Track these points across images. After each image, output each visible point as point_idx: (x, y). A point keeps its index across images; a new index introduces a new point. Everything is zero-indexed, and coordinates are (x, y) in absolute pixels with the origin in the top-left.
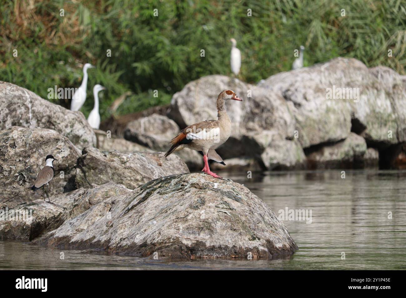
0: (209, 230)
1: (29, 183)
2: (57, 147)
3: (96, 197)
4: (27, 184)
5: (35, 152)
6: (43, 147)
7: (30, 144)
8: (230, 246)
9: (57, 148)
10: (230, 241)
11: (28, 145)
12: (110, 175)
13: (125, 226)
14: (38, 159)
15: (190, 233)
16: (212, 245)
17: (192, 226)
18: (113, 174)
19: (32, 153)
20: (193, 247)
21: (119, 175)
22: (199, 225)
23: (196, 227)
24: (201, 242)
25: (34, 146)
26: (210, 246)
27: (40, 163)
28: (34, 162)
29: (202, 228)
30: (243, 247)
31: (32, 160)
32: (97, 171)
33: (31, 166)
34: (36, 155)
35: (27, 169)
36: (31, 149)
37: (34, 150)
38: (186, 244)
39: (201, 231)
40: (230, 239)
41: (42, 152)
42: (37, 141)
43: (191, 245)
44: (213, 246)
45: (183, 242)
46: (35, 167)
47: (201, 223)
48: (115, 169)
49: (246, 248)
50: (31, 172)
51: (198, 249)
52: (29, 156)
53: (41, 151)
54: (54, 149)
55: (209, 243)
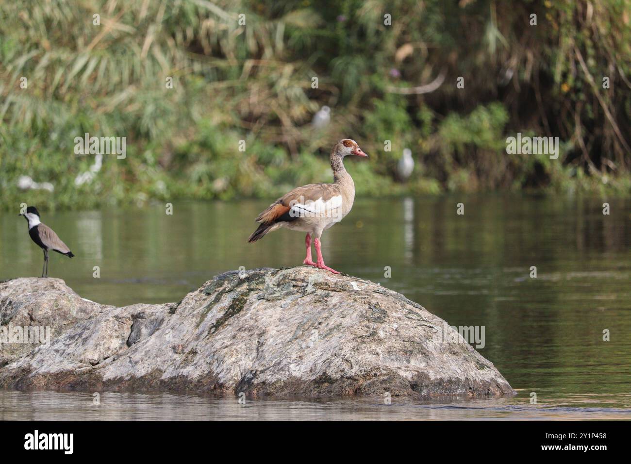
0: (422, 354)
3: (41, 309)
8: (463, 378)
10: (459, 371)
13: (237, 351)
15: (392, 360)
16: (439, 377)
17: (395, 349)
20: (416, 382)
22: (405, 347)
23: (401, 350)
24: (422, 372)
26: (436, 379)
29: (411, 352)
30: (477, 380)
38: (404, 377)
39: (410, 356)
40: (456, 368)
43: (412, 378)
44: (441, 379)
45: (400, 374)
47: (407, 344)
49: (481, 380)
51: (422, 384)
55: (432, 374)
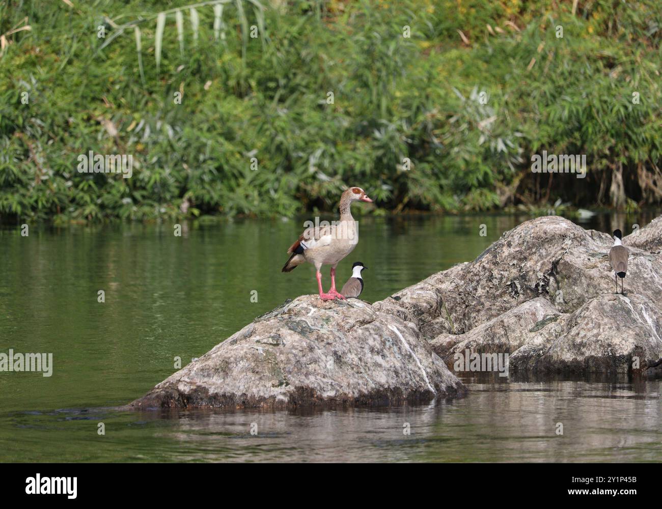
1: (523, 294)
2: (563, 246)
4: (521, 296)
5: (535, 253)
6: (546, 246)
7: (528, 242)
9: (563, 248)
11: (525, 243)
12: (585, 286)
14: (537, 262)
18: (588, 285)
19: (530, 254)
21: (595, 287)
25: (534, 245)
27: (538, 268)
28: (531, 267)
31: (529, 264)
32: (571, 280)
33: (527, 272)
34: (535, 257)
35: (522, 276)
36: (530, 248)
37: (534, 250)
41: (544, 254)
42: (538, 238)
46: (531, 273)
48: (591, 278)
50: (526, 281)
52: (525, 258)
53: (543, 252)
54: (559, 248)
